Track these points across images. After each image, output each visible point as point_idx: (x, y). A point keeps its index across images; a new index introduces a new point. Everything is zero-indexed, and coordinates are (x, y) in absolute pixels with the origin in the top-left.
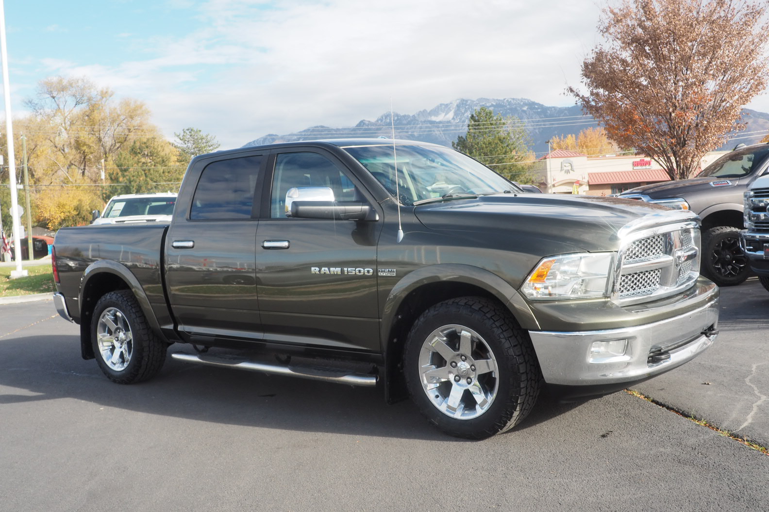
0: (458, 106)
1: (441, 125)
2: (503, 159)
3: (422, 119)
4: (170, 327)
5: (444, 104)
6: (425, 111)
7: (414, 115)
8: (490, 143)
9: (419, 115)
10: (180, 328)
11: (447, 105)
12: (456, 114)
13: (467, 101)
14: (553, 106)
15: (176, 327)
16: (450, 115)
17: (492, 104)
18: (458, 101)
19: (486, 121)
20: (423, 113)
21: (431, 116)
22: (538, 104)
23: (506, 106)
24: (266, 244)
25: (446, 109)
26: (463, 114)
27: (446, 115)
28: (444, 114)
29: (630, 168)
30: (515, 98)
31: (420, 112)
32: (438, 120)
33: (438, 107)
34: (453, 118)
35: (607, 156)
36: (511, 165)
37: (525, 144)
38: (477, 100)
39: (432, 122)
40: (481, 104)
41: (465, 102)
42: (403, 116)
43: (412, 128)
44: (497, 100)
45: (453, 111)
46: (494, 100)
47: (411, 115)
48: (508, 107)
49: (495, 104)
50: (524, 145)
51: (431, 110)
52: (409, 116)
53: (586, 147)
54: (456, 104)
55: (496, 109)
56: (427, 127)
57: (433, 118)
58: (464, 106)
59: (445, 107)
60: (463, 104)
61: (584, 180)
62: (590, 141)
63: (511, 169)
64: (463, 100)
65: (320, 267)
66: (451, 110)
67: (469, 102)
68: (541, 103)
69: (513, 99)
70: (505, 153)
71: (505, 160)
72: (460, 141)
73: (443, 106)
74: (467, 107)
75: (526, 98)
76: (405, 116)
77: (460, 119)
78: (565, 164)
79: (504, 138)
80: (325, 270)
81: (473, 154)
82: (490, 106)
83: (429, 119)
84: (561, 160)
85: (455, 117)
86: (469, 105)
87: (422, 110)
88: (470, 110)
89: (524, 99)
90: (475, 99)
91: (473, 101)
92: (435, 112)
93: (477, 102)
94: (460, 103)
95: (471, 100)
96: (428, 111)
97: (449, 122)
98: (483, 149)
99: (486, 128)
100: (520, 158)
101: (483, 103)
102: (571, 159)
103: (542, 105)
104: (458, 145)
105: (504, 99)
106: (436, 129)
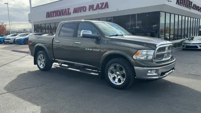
4: (54, 59)
10: (56, 60)
15: (55, 59)
24: (76, 43)
65: (87, 48)
80: (88, 49)
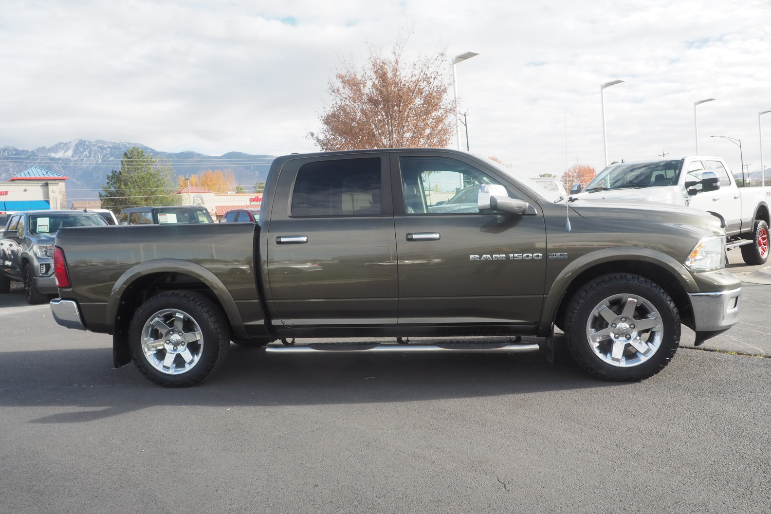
0: (76, 145)
1: (60, 162)
2: (155, 191)
3: (42, 155)
4: (260, 322)
5: (63, 143)
6: (44, 148)
7: (33, 151)
8: (143, 178)
9: (37, 151)
10: (275, 322)
11: (66, 144)
12: (75, 152)
13: (85, 142)
14: (163, 151)
15: (268, 322)
16: (69, 153)
17: (109, 146)
18: (77, 141)
19: (139, 158)
20: (43, 149)
21: (50, 153)
22: (151, 149)
23: (121, 149)
24: (413, 236)
25: (65, 148)
26: (82, 153)
27: (65, 152)
28: (64, 151)
29: (248, 203)
30: (130, 142)
31: (39, 148)
32: (57, 157)
33: (57, 145)
34: (72, 156)
35: (229, 193)
36: (162, 197)
37: (172, 180)
38: (95, 142)
39: (52, 159)
40: (99, 145)
41: (83, 143)
42: (22, 151)
43: (31, 162)
44: (114, 143)
45: (72, 149)
46: (110, 142)
47: (30, 151)
48: (123, 149)
49: (111, 146)
50: (170, 181)
51: (50, 148)
52: (27, 152)
53: (207, 185)
54: (74, 144)
55: (113, 150)
56: (46, 163)
57: (53, 155)
58: (82, 145)
59: (65, 146)
60: (81, 144)
61: (212, 212)
62: (210, 181)
63: (162, 200)
64: (81, 141)
65: (480, 254)
66: (70, 149)
67: (87, 142)
68: (153, 148)
69: (128, 143)
70: (157, 186)
71: (157, 193)
72: (114, 175)
73: (62, 145)
74: (85, 147)
75: (140, 143)
76: (23, 151)
77: (79, 157)
78: (196, 199)
79: (155, 174)
80: (487, 256)
81: (128, 186)
82: (107, 148)
83: (49, 155)
84: (194, 195)
85: (74, 155)
86: (87, 145)
87: (41, 147)
88: (89, 149)
89: (138, 144)
90: (93, 140)
91: (92, 143)
92: (55, 149)
93: (95, 143)
94: (78, 143)
95: (89, 141)
96: (47, 148)
97: (68, 159)
98: (136, 183)
99: (138, 165)
100: (168, 192)
101: (101, 145)
102: (202, 195)
103: (154, 150)
104: (112, 178)
105: (120, 143)
106: (55, 165)
